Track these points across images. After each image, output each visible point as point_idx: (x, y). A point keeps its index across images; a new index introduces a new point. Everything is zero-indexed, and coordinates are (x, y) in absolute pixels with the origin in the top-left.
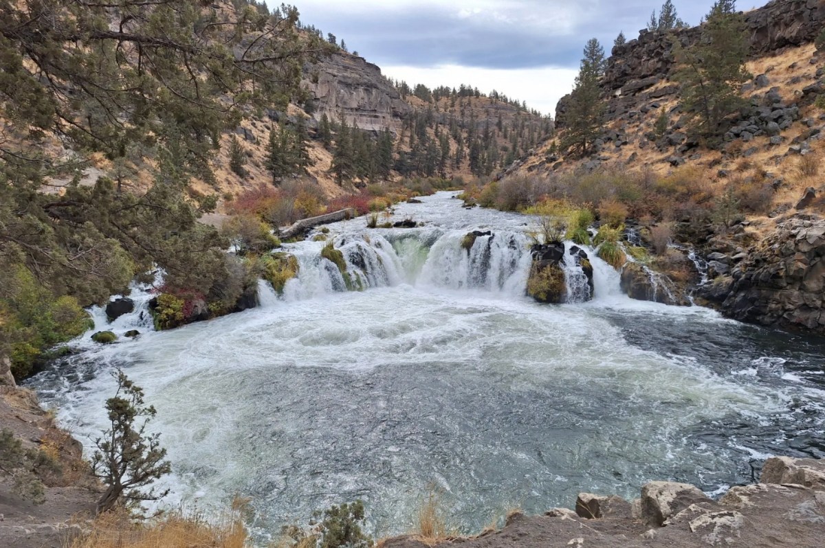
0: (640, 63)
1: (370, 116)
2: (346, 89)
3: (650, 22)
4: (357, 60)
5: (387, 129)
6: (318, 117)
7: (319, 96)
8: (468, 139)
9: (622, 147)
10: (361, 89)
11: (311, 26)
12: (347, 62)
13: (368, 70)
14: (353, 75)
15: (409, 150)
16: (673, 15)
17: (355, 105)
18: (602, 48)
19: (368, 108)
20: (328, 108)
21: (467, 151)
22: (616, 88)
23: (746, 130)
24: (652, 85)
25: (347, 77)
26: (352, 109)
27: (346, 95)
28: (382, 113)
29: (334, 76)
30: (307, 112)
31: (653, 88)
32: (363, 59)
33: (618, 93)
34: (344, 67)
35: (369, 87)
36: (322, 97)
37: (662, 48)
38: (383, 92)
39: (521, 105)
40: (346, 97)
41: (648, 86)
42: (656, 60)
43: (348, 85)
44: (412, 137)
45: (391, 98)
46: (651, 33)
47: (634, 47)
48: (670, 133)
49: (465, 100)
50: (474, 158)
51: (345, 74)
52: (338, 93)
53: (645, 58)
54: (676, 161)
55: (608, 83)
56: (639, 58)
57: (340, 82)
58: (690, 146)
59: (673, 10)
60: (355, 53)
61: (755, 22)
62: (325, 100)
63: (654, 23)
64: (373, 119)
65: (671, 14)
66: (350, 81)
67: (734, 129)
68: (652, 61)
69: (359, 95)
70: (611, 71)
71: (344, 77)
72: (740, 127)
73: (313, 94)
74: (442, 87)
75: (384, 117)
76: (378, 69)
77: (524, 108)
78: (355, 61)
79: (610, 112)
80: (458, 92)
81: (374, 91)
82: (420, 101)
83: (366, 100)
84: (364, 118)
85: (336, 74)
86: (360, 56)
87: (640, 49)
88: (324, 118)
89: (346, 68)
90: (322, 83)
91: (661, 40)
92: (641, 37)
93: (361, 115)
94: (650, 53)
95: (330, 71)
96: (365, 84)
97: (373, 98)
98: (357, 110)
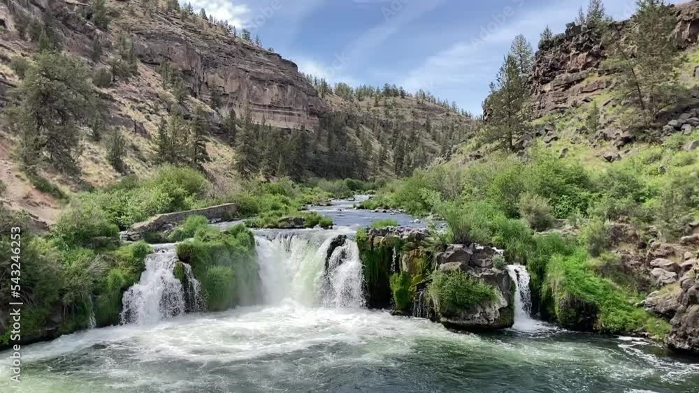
0: (569, 57)
1: (285, 114)
2: (259, 85)
3: (578, 17)
4: (272, 57)
5: (303, 127)
6: (225, 112)
7: (227, 92)
8: (393, 141)
9: (552, 142)
10: (275, 86)
11: (224, 21)
12: (262, 57)
13: (283, 66)
14: (267, 71)
15: (326, 149)
16: (602, 10)
17: (268, 102)
18: (529, 44)
19: (282, 105)
20: (237, 104)
21: (391, 153)
22: (544, 82)
23: (687, 123)
24: (582, 79)
25: (260, 73)
26: (264, 106)
27: (258, 91)
28: (298, 110)
29: (247, 72)
30: (213, 107)
31: (583, 84)
32: (278, 55)
33: (547, 87)
34: (257, 62)
35: (283, 84)
36: (232, 93)
37: (591, 42)
38: (300, 89)
39: (451, 105)
40: (259, 93)
41: (579, 81)
42: (586, 54)
43: (261, 81)
44: (330, 138)
45: (308, 95)
46: (580, 27)
47: (561, 41)
48: (603, 128)
49: (390, 100)
50: (399, 160)
51: (259, 70)
52: (250, 89)
53: (574, 51)
54: (611, 157)
55: (536, 78)
56: (568, 52)
57: (252, 78)
58: (627, 141)
59: (600, 5)
60: (270, 50)
61: (688, 15)
62: (236, 95)
63: (582, 18)
64: (287, 116)
65: (599, 9)
66: (263, 77)
67: (674, 122)
68: (581, 55)
69: (272, 92)
70: (539, 66)
71: (257, 73)
72: (680, 121)
73: (221, 89)
74: (365, 87)
75: (299, 115)
76: (294, 66)
77: (454, 110)
78: (269, 58)
79: (539, 108)
80: (382, 91)
81: (290, 88)
82: (340, 100)
83: (280, 97)
84: (278, 116)
85: (248, 69)
86: (275, 52)
87: (568, 43)
88: (233, 114)
89: (260, 64)
90: (232, 78)
91: (590, 33)
92: (567, 31)
93: (274, 112)
94: (578, 47)
95: (242, 66)
96: (280, 80)
97: (287, 95)
98: (270, 107)
